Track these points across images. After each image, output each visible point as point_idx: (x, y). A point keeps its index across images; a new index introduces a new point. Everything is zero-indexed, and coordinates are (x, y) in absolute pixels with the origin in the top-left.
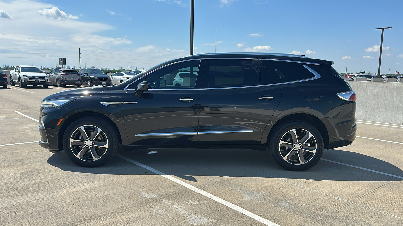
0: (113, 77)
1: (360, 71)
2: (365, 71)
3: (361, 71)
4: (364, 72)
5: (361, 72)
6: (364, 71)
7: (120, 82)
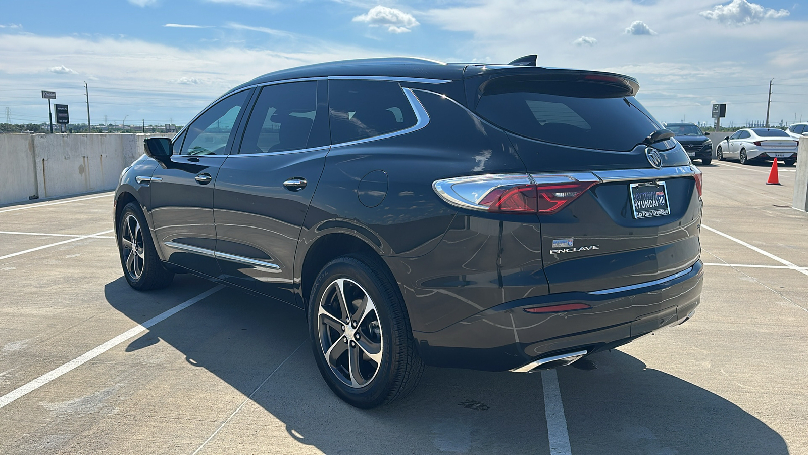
0: (731, 140)
7: (739, 152)
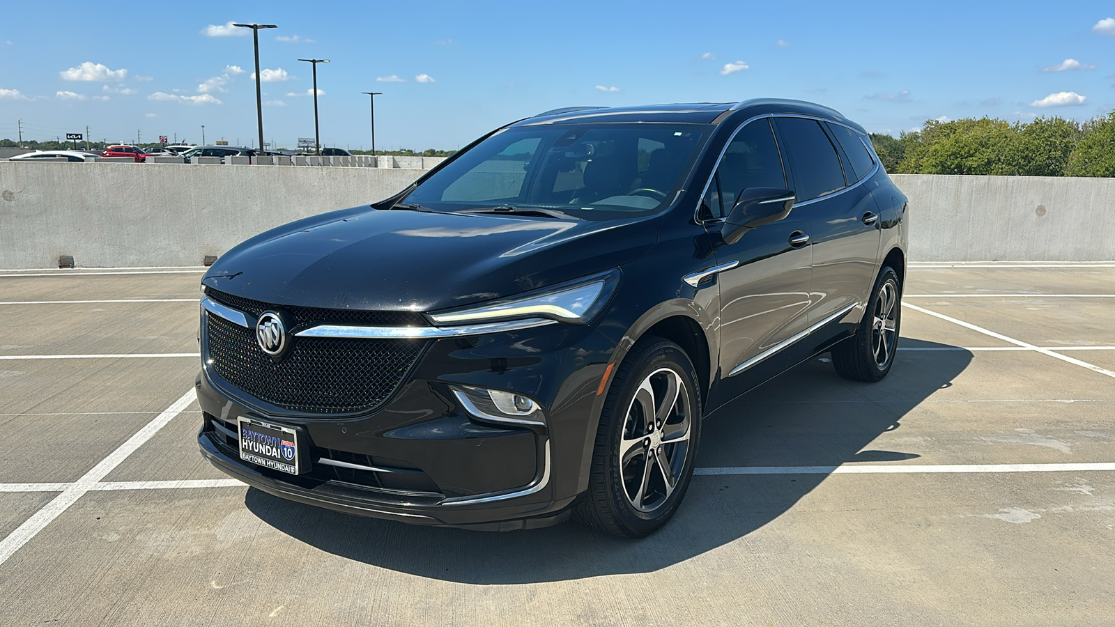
1: (67, 135)
2: (81, 135)
3: (70, 135)
4: (78, 139)
5: (71, 139)
6: (78, 135)
